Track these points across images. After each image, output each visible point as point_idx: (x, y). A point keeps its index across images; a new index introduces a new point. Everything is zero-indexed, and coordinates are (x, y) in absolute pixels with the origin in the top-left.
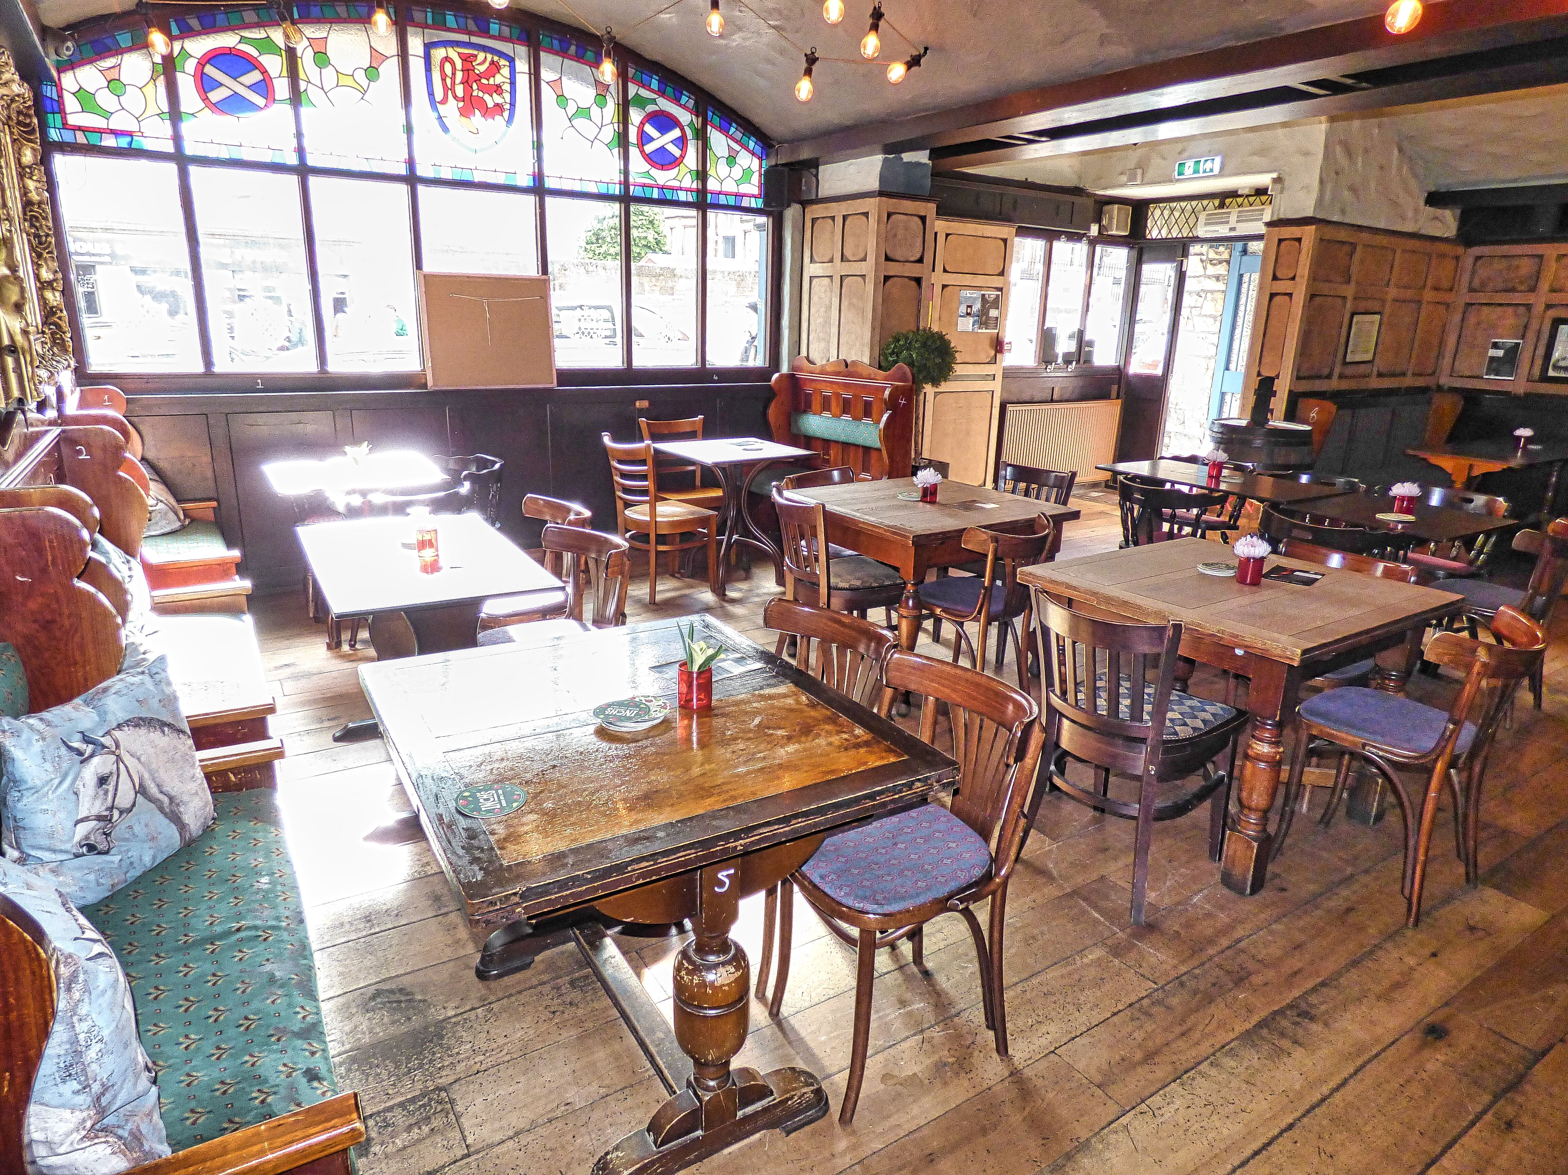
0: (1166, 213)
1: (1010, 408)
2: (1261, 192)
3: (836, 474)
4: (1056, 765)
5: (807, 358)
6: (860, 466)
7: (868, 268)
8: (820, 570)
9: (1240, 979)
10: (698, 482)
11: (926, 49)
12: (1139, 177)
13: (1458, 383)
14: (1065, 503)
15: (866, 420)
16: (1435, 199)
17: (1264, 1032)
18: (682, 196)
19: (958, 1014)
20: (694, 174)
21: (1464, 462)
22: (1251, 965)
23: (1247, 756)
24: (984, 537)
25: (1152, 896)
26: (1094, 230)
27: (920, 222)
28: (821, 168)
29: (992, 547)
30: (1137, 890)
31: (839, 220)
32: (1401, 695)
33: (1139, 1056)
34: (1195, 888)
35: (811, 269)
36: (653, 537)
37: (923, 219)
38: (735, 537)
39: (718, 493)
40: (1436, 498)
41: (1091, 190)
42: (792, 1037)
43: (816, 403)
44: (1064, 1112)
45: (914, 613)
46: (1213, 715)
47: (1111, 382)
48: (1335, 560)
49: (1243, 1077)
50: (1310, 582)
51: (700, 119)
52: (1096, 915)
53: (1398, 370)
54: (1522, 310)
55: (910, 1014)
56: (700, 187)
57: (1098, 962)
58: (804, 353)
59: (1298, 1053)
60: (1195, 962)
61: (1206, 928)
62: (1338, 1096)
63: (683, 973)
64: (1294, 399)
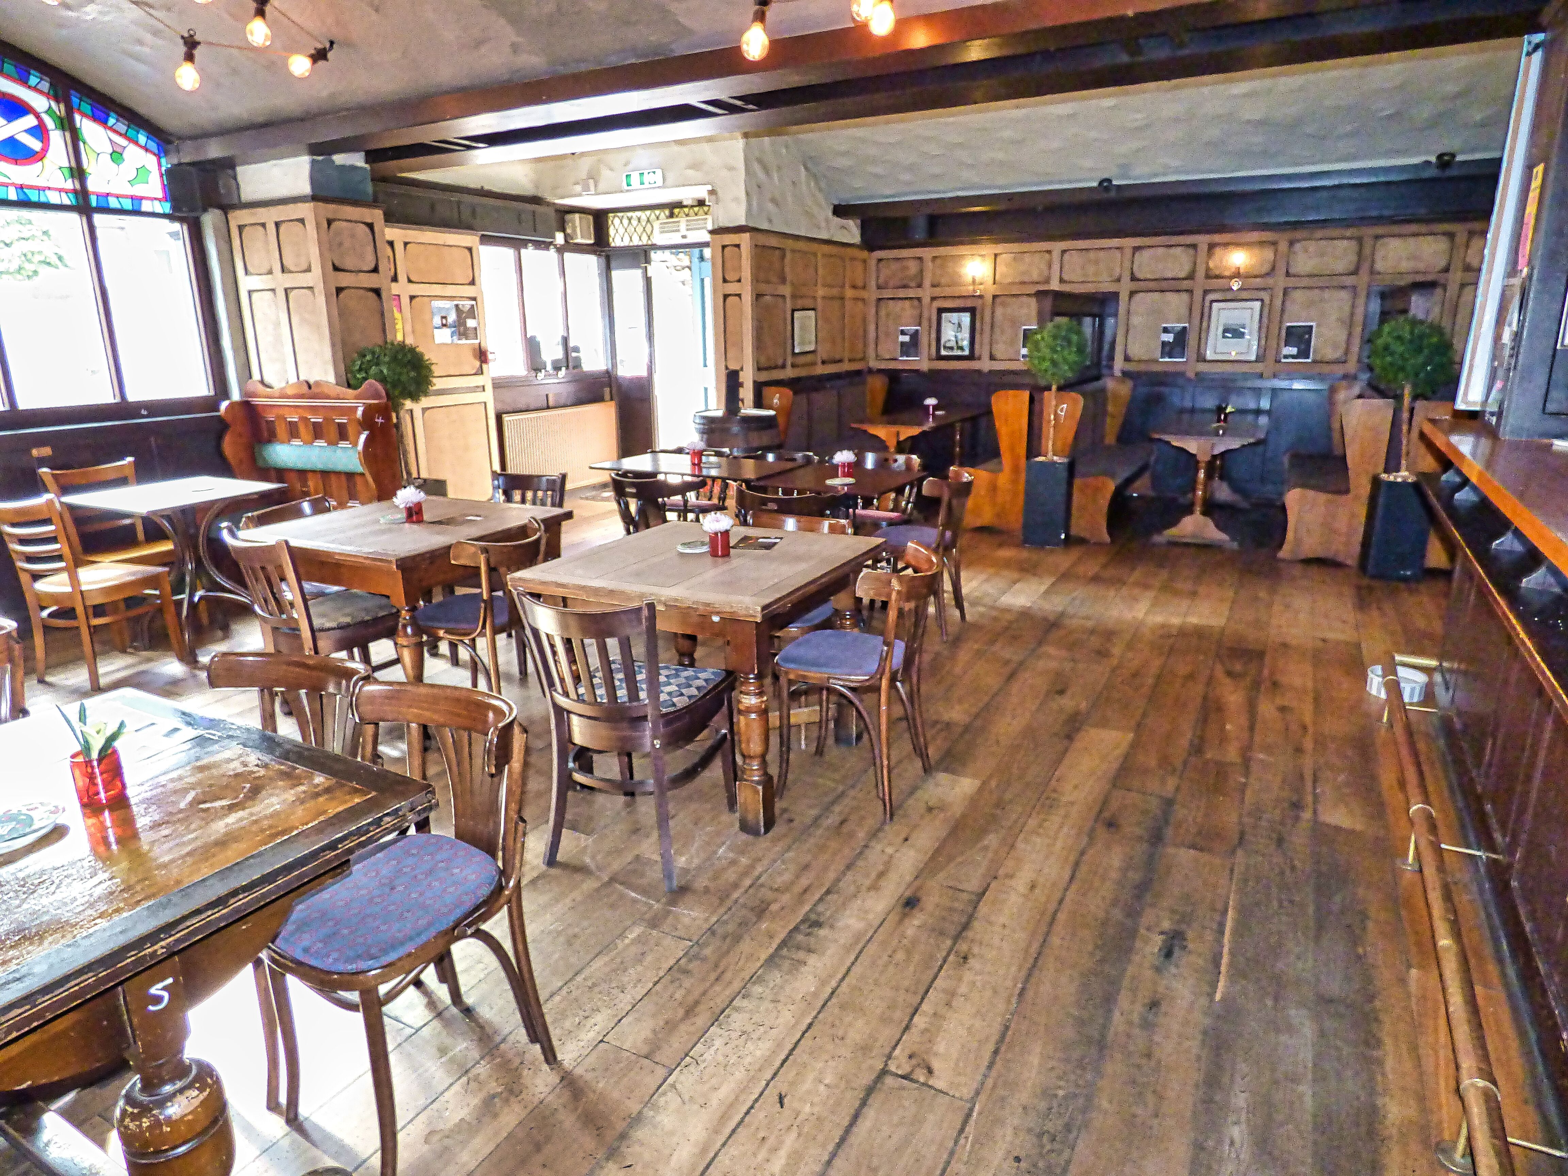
0: (625, 222)
1: (506, 418)
2: (701, 203)
3: (306, 507)
4: (574, 761)
5: (262, 382)
6: (345, 493)
7: (315, 278)
8: (298, 614)
9: (761, 911)
10: (141, 535)
11: (332, 43)
12: (592, 187)
13: (883, 366)
14: (561, 505)
15: (343, 444)
16: (840, 211)
17: (785, 952)
18: (54, 198)
19: (504, 1040)
20: (67, 173)
21: (894, 429)
22: (770, 895)
23: (740, 712)
24: (473, 549)
25: (681, 861)
26: (560, 238)
27: (367, 230)
28: (239, 169)
29: (482, 558)
30: (667, 861)
31: (271, 227)
32: (856, 630)
33: (681, 1012)
34: (719, 841)
35: (246, 283)
36: (80, 610)
37: (370, 226)
38: (199, 593)
39: (167, 546)
40: (870, 460)
41: (550, 199)
42: (315, 1136)
43: (281, 430)
44: (616, 1095)
45: (414, 640)
46: (706, 680)
47: (603, 385)
48: (790, 523)
49: (770, 997)
50: (769, 547)
51: (62, 106)
52: (633, 894)
53: (837, 357)
54: (916, 302)
55: (452, 1060)
56: (78, 187)
57: (638, 940)
58: (256, 376)
59: (812, 960)
60: (722, 910)
61: (731, 876)
62: (844, 985)
63: (127, 1120)
64: (759, 388)
